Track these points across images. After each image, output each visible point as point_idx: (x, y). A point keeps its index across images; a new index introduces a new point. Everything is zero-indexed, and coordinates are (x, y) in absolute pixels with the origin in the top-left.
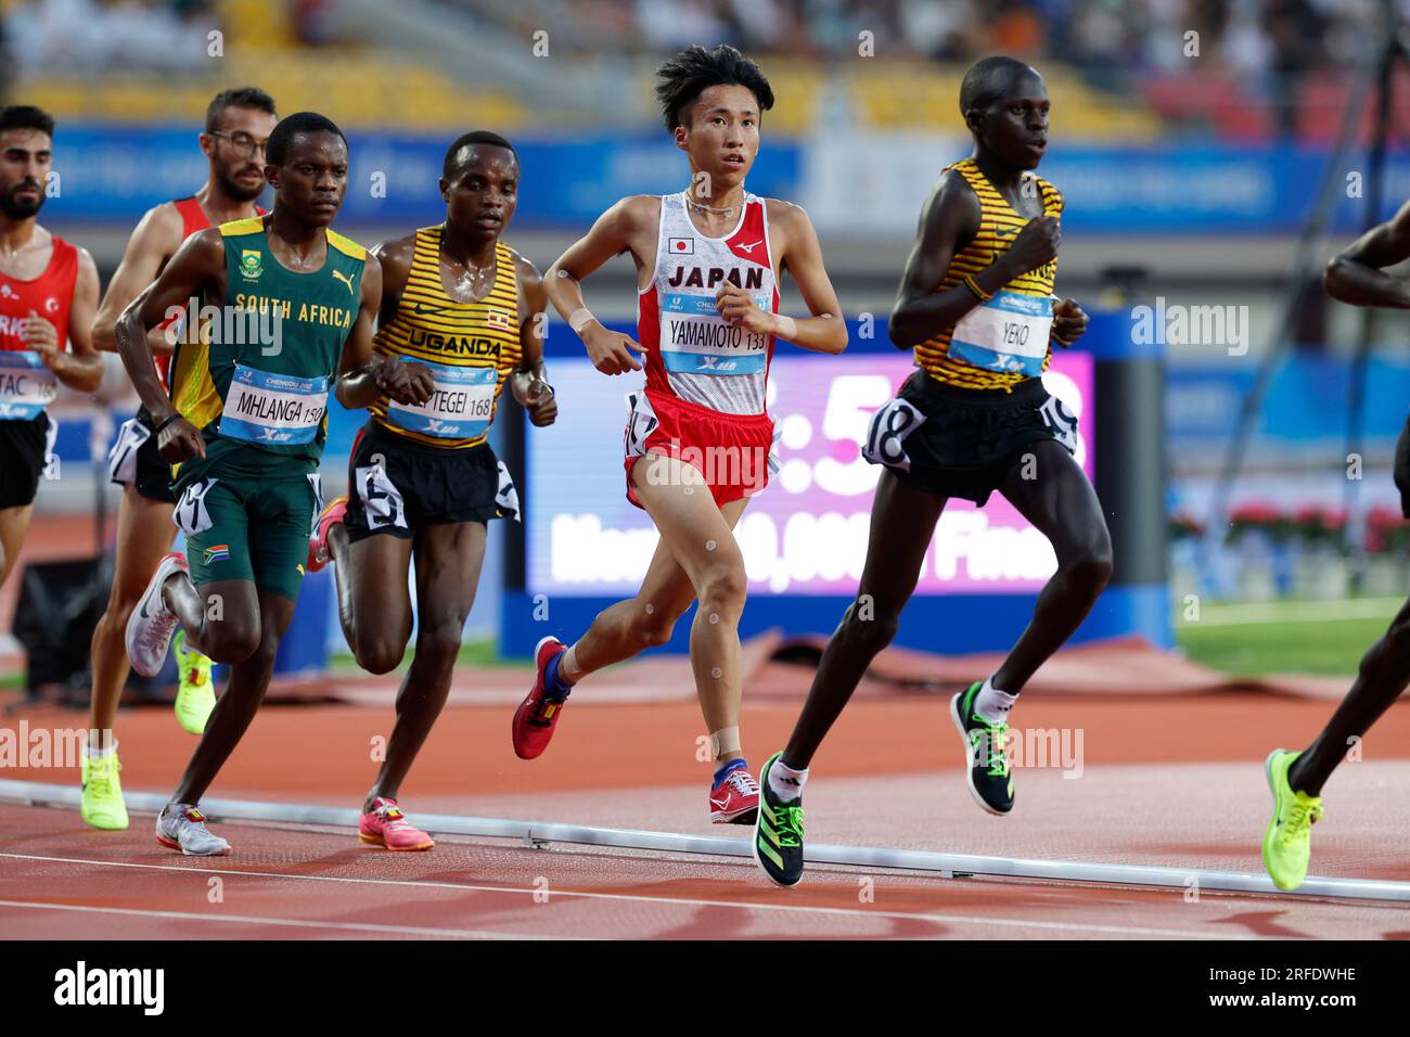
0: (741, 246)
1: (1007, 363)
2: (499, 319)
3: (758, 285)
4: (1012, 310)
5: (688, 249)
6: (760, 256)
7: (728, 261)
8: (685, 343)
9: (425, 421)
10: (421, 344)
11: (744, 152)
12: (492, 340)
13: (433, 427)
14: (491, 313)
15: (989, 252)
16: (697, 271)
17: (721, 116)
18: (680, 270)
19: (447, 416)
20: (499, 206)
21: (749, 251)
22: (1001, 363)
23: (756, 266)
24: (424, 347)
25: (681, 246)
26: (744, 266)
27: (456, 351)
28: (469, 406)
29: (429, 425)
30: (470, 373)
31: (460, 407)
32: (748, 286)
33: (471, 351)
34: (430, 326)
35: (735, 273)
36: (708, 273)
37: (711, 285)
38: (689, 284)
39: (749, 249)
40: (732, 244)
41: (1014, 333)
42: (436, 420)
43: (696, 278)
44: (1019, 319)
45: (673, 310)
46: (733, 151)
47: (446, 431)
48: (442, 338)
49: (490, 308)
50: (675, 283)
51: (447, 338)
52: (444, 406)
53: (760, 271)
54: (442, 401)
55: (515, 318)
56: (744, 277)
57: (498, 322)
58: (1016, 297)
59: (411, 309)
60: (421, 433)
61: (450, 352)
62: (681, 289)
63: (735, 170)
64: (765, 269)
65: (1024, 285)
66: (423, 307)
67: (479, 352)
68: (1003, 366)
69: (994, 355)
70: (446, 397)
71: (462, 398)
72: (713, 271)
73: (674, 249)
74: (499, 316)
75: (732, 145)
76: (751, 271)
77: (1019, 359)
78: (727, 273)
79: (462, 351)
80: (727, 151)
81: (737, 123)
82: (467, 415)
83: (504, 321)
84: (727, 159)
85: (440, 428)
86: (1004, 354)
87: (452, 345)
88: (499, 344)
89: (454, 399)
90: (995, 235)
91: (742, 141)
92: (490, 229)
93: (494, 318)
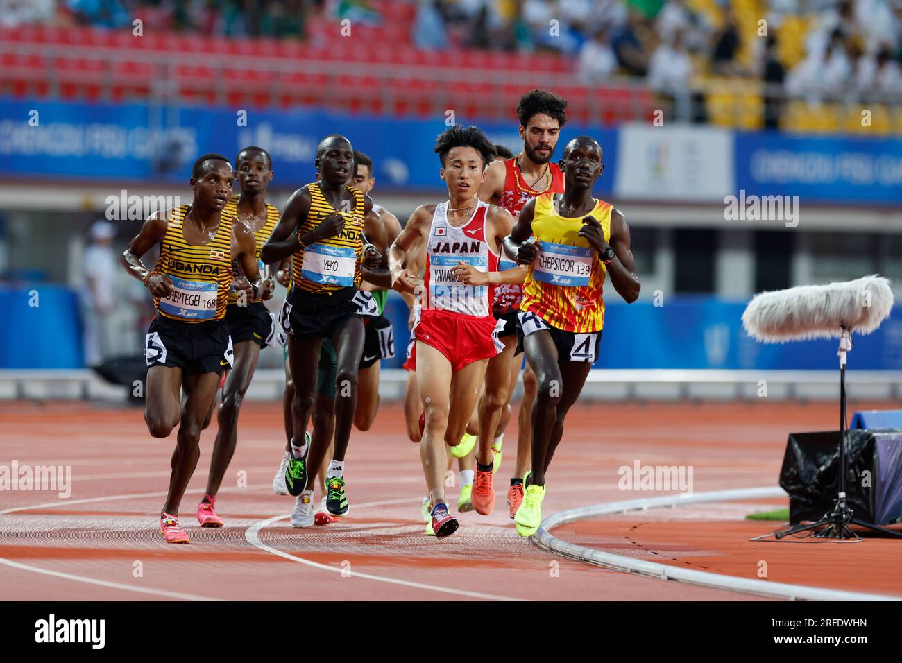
0: (470, 231)
1: (328, 280)
2: (217, 254)
3: (477, 251)
4: (327, 254)
5: (444, 233)
6: (479, 236)
7: (462, 239)
8: (441, 280)
9: (178, 310)
10: (173, 267)
11: (470, 182)
12: (212, 266)
13: (183, 313)
14: (212, 251)
15: (313, 225)
16: (447, 245)
17: (459, 164)
18: (439, 244)
19: (189, 307)
20: (226, 192)
21: (473, 234)
22: (325, 280)
23: (476, 241)
24: (175, 269)
25: (441, 232)
26: (470, 241)
27: (191, 271)
28: (202, 303)
29: (181, 312)
30: (201, 284)
31: (197, 303)
32: (472, 251)
33: (200, 271)
34: (176, 257)
35: (465, 244)
36: (453, 245)
37: (454, 252)
38: (443, 251)
39: (473, 233)
40: (465, 229)
41: (331, 266)
42: (184, 309)
43: (446, 248)
44: (332, 259)
45: (435, 264)
46: (463, 181)
47: (189, 315)
48: (182, 264)
49: (211, 248)
50: (436, 251)
51: (186, 264)
52: (187, 302)
53: (479, 243)
54: (186, 299)
55: (228, 254)
56: (469, 247)
57: (217, 256)
58: (328, 247)
59: (167, 248)
60: (177, 316)
61: (188, 272)
62: (437, 254)
63: (465, 191)
64: (481, 242)
65: (332, 242)
66: (172, 247)
67: (205, 272)
68: (326, 281)
69: (320, 276)
70: (188, 297)
71: (197, 298)
72: (455, 244)
73: (437, 233)
74: (218, 253)
75: (462, 178)
76: (473, 244)
77: (334, 278)
78: (461, 245)
79: (194, 271)
80: (459, 181)
81: (466, 167)
82: (202, 307)
83: (220, 255)
84: (461, 185)
85: (186, 313)
86: (325, 276)
87: (189, 268)
88: (217, 268)
89: (193, 298)
90: (316, 217)
91: (467, 176)
92: (219, 204)
93: (213, 254)
